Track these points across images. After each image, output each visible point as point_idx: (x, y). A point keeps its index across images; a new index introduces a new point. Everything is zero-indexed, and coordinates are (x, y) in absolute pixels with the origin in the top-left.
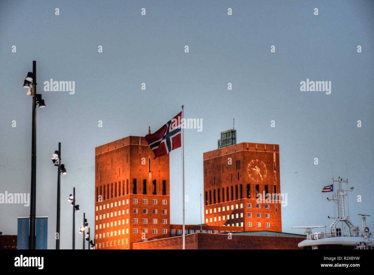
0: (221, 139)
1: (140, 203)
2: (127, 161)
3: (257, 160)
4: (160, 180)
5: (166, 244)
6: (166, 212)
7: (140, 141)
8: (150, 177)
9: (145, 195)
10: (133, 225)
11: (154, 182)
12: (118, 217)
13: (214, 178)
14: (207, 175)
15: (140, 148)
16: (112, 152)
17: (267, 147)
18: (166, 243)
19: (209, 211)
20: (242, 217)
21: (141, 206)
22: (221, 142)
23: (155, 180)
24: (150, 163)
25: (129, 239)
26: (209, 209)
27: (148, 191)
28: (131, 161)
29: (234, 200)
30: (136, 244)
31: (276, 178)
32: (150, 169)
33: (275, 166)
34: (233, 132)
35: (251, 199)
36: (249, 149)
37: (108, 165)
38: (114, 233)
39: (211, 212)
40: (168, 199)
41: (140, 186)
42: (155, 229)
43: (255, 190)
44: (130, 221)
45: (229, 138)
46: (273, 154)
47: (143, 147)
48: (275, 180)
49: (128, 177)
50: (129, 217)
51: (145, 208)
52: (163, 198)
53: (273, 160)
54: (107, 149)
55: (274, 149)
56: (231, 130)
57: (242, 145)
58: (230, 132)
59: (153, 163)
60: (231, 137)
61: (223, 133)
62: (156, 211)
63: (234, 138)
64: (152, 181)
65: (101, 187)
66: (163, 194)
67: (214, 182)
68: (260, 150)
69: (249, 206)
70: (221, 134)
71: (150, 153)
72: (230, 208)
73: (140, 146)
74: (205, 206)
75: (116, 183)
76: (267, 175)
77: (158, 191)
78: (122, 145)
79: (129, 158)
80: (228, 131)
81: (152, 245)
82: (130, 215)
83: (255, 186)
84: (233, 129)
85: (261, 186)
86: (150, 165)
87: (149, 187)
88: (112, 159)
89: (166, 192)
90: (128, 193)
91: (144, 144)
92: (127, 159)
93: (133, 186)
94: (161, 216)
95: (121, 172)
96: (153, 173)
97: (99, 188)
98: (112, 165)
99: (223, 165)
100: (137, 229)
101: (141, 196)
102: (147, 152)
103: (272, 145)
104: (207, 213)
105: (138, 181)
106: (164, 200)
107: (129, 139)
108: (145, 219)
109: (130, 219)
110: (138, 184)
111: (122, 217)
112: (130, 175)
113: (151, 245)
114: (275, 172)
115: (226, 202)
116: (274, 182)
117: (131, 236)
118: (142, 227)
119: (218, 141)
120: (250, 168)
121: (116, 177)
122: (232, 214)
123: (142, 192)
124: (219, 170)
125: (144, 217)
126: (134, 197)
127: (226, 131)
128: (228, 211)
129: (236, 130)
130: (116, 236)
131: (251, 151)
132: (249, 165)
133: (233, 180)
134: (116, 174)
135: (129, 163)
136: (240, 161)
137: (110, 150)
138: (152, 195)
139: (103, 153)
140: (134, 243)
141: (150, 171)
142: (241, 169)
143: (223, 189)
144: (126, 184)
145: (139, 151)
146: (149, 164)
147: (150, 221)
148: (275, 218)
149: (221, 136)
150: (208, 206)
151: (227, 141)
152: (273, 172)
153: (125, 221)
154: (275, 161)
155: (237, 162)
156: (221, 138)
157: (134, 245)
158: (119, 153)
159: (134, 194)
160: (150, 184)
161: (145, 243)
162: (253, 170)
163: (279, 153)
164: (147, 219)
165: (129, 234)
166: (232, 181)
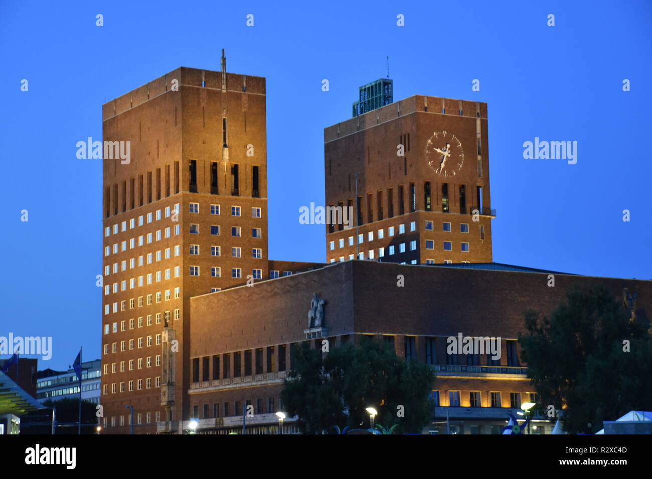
0: (360, 101)
1: (203, 213)
2: (176, 122)
3: (445, 133)
4: (246, 165)
5: (271, 291)
6: (259, 232)
7: (204, 79)
8: (225, 160)
9: (215, 195)
10: (190, 258)
11: (235, 170)
12: (155, 245)
13: (349, 176)
14: (332, 171)
15: (203, 95)
16: (141, 108)
17: (463, 107)
18: (269, 290)
19: (337, 244)
20: (415, 249)
21: (207, 220)
22: (359, 106)
23: (236, 166)
24: (224, 128)
25: (182, 288)
26: (337, 239)
27: (221, 187)
28: (184, 122)
29: (394, 217)
30: (196, 299)
31: (482, 170)
32: (225, 141)
33: (479, 147)
34: (387, 84)
35: (434, 212)
36: (428, 109)
37: (132, 136)
38: (145, 280)
39: (342, 245)
40: (265, 205)
41: (203, 175)
42: (236, 269)
43: (440, 193)
44: (184, 250)
45: (378, 95)
46: (475, 121)
47: (209, 91)
48: (479, 176)
49: (178, 157)
50: (181, 241)
51: (215, 224)
52: (254, 204)
53: (476, 134)
54: (130, 105)
55: (478, 111)
56: (383, 79)
57: (415, 101)
58: (380, 84)
59: (232, 128)
60: (382, 94)
61: (363, 88)
62: (239, 231)
63: (388, 97)
64: (230, 167)
65: (116, 186)
66: (253, 196)
67: (348, 184)
68: (450, 113)
69: (429, 227)
70: (361, 91)
71: (224, 107)
72: (386, 233)
73: (204, 90)
74: (328, 234)
75: (150, 174)
76: (465, 165)
77: (241, 188)
78: (163, 88)
79: (179, 115)
80: (376, 81)
81: (236, 297)
82: (184, 237)
83: (440, 186)
84: (387, 78)
85: (453, 186)
86: (225, 133)
87: (224, 178)
88: (140, 124)
89: (259, 193)
90: (177, 191)
91: (212, 87)
92: (176, 118)
93: (188, 174)
94: (248, 241)
95: (161, 150)
96: (233, 150)
97: (112, 189)
98: (140, 136)
99: (368, 147)
100: (199, 267)
101: (206, 197)
102: (218, 104)
103: (474, 104)
104: (332, 247)
105: (199, 166)
106: (256, 208)
107: (180, 72)
108: (215, 247)
109: (184, 246)
110: (199, 173)
111: (165, 243)
112: (183, 150)
113: (233, 298)
114: (479, 158)
115: (377, 222)
116: (479, 180)
117: (184, 282)
118: (209, 264)
119: (354, 106)
120: (431, 148)
121: (151, 160)
122: (391, 245)
123: (209, 190)
124: (359, 159)
125: (212, 243)
126: (191, 198)
127: (371, 83)
128: (381, 239)
129: (392, 81)
130: (150, 285)
131: (431, 114)
132: (429, 141)
133: (392, 175)
134: (149, 153)
135: (180, 126)
136: (409, 134)
137: (135, 105)
138: (231, 197)
139: (118, 114)
140: (191, 298)
141: (225, 146)
142: (410, 151)
143: (370, 196)
144: (172, 172)
145: (201, 100)
146: (223, 131)
147: (227, 251)
148: (479, 252)
149: (360, 95)
150: (335, 234)
151: (373, 103)
152: (476, 158)
153: (172, 252)
154: (479, 136)
155: (401, 137)
156: (360, 98)
157: (191, 301)
158: (157, 108)
159: (191, 193)
160: (224, 174)
161: (218, 294)
162: (437, 151)
163: (487, 120)
164: (220, 247)
165: (182, 278)
166: (390, 178)
